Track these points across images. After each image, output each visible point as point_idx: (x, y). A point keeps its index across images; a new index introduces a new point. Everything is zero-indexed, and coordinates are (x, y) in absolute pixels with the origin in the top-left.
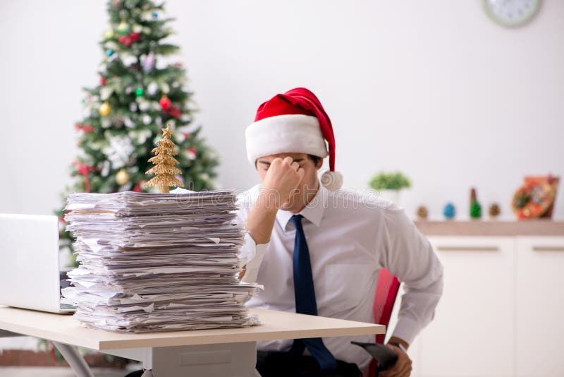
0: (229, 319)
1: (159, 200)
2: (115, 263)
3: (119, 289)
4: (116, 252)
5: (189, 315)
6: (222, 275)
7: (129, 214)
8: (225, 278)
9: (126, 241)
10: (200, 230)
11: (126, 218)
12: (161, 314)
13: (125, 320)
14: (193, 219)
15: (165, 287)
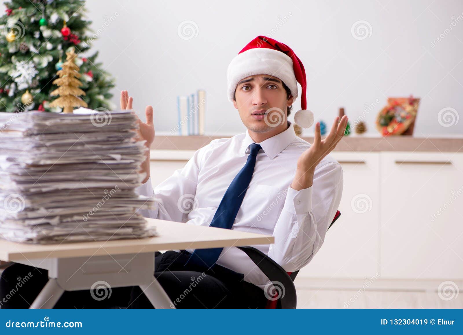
0: (129, 230)
1: (64, 120)
2: (22, 179)
3: (27, 203)
4: (24, 168)
5: (93, 228)
6: (123, 190)
7: (35, 132)
8: (126, 192)
9: (33, 159)
10: (102, 148)
11: (33, 137)
12: (66, 227)
13: (32, 232)
14: (96, 137)
15: (69, 201)
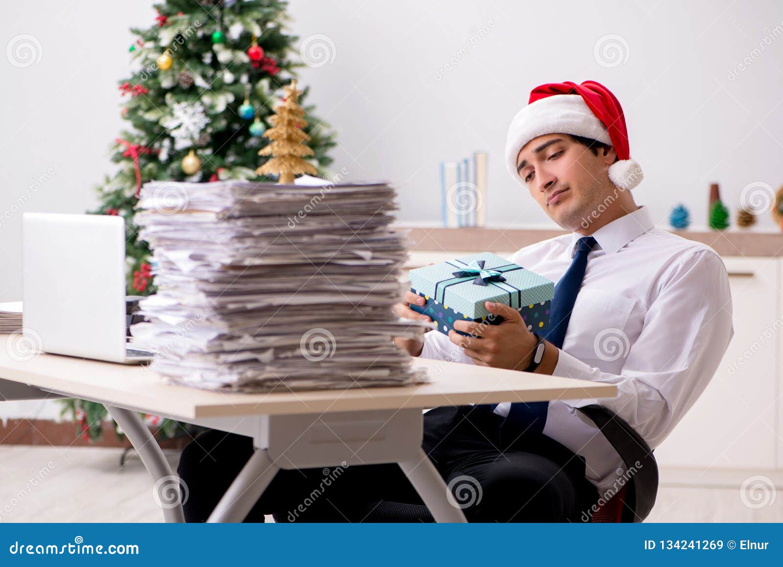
0: (385, 373)
1: (281, 194)
2: (215, 288)
3: (222, 327)
4: (219, 272)
5: (325, 368)
6: (375, 307)
7: (237, 214)
8: (379, 311)
9: (233, 256)
10: (341, 240)
11: (233, 221)
12: (284, 366)
13: (231, 374)
14: (332, 223)
15: (290, 324)
